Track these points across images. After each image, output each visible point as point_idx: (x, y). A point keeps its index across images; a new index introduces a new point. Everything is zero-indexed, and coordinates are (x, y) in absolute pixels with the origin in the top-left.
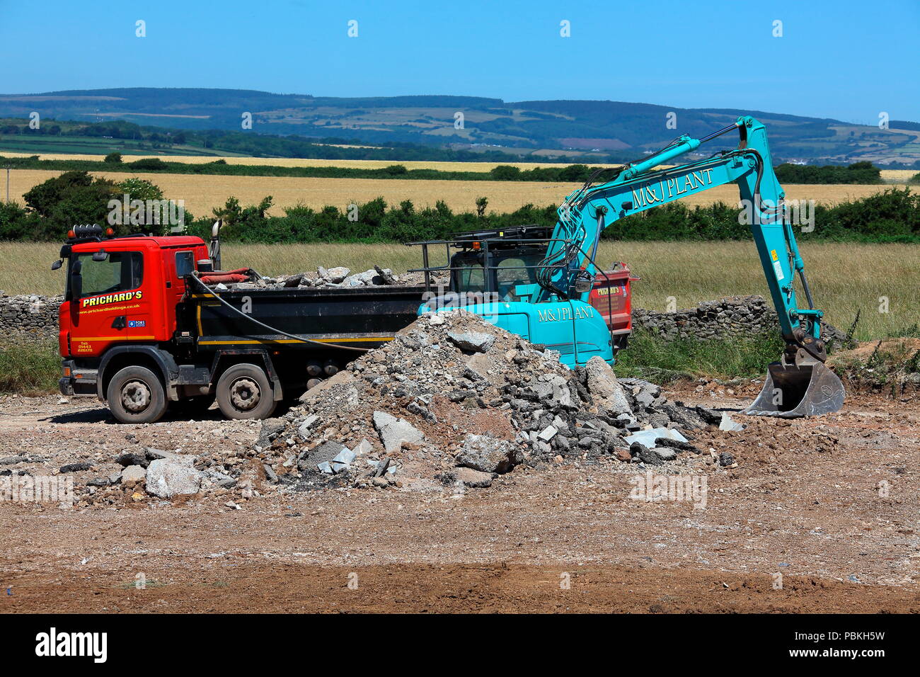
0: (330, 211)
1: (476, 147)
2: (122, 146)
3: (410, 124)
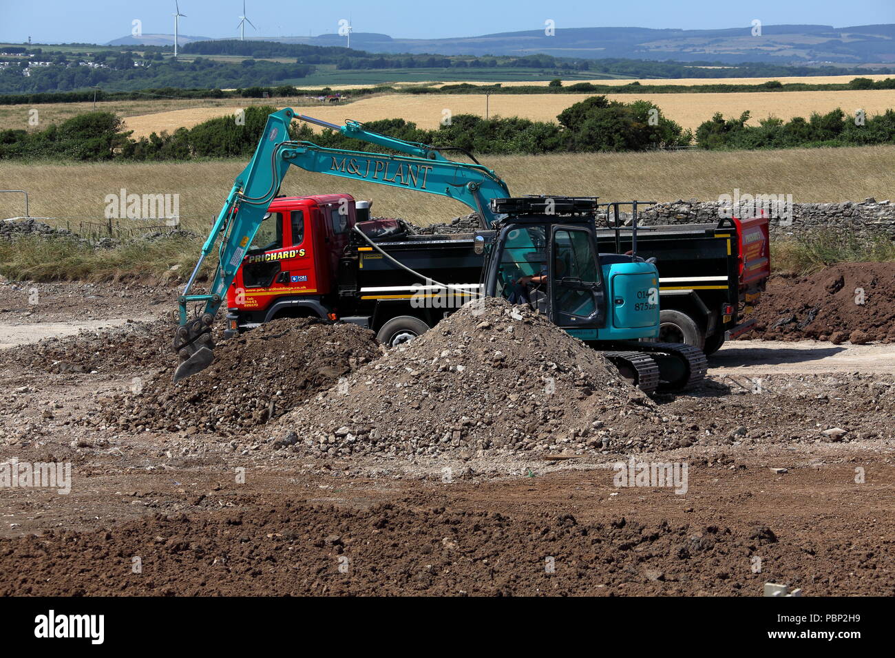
0: (798, 121)
1: (811, 64)
2: (542, 74)
3: (758, 48)
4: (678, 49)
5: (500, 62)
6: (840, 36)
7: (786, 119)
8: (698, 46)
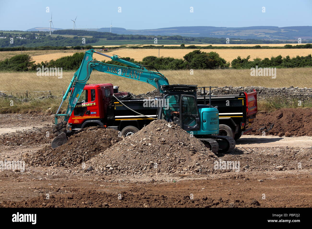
0: (267, 59)
1: (271, 40)
2: (178, 42)
3: (253, 34)
4: (225, 34)
5: (163, 38)
6: (281, 30)
7: (263, 58)
8: (232, 33)
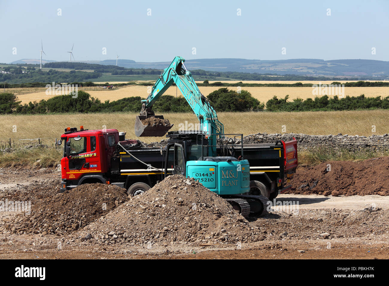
0: (309, 100)
1: (314, 76)
3: (293, 68)
4: (258, 68)
6: (327, 64)
7: (305, 99)
8: (267, 67)
